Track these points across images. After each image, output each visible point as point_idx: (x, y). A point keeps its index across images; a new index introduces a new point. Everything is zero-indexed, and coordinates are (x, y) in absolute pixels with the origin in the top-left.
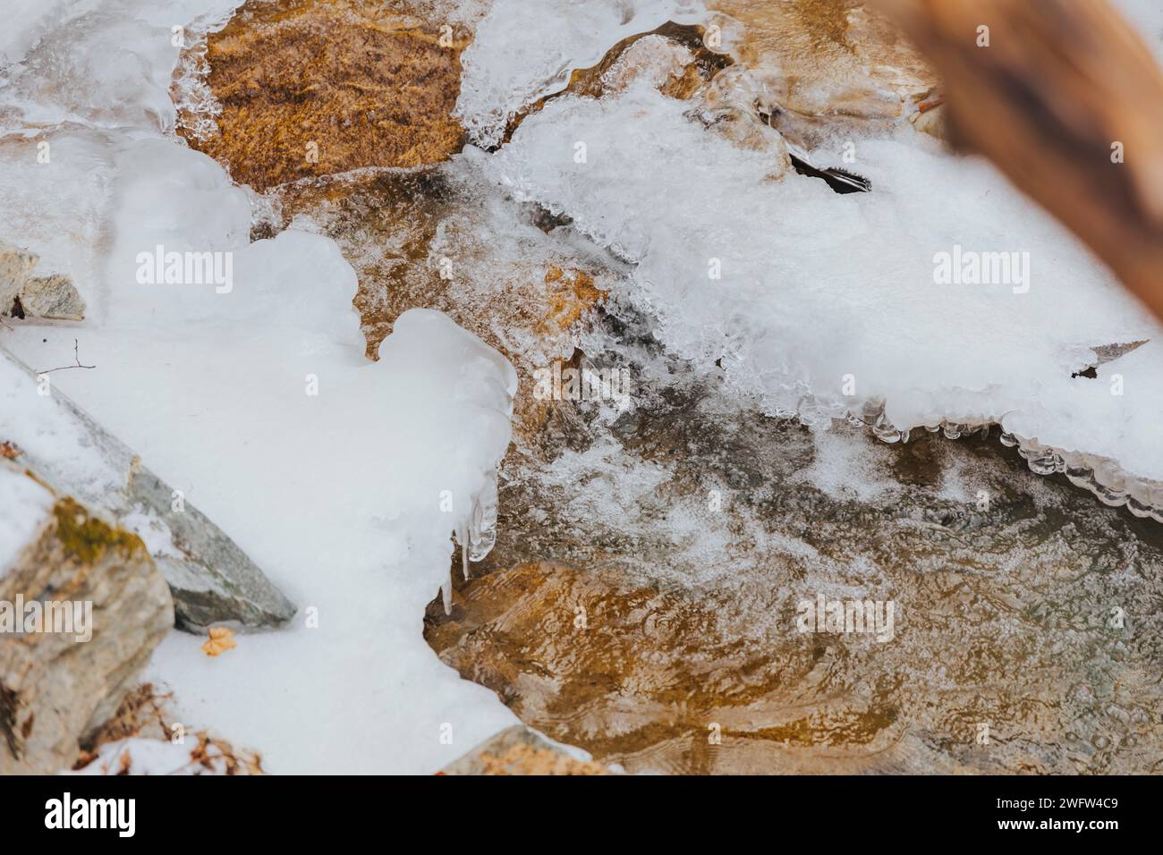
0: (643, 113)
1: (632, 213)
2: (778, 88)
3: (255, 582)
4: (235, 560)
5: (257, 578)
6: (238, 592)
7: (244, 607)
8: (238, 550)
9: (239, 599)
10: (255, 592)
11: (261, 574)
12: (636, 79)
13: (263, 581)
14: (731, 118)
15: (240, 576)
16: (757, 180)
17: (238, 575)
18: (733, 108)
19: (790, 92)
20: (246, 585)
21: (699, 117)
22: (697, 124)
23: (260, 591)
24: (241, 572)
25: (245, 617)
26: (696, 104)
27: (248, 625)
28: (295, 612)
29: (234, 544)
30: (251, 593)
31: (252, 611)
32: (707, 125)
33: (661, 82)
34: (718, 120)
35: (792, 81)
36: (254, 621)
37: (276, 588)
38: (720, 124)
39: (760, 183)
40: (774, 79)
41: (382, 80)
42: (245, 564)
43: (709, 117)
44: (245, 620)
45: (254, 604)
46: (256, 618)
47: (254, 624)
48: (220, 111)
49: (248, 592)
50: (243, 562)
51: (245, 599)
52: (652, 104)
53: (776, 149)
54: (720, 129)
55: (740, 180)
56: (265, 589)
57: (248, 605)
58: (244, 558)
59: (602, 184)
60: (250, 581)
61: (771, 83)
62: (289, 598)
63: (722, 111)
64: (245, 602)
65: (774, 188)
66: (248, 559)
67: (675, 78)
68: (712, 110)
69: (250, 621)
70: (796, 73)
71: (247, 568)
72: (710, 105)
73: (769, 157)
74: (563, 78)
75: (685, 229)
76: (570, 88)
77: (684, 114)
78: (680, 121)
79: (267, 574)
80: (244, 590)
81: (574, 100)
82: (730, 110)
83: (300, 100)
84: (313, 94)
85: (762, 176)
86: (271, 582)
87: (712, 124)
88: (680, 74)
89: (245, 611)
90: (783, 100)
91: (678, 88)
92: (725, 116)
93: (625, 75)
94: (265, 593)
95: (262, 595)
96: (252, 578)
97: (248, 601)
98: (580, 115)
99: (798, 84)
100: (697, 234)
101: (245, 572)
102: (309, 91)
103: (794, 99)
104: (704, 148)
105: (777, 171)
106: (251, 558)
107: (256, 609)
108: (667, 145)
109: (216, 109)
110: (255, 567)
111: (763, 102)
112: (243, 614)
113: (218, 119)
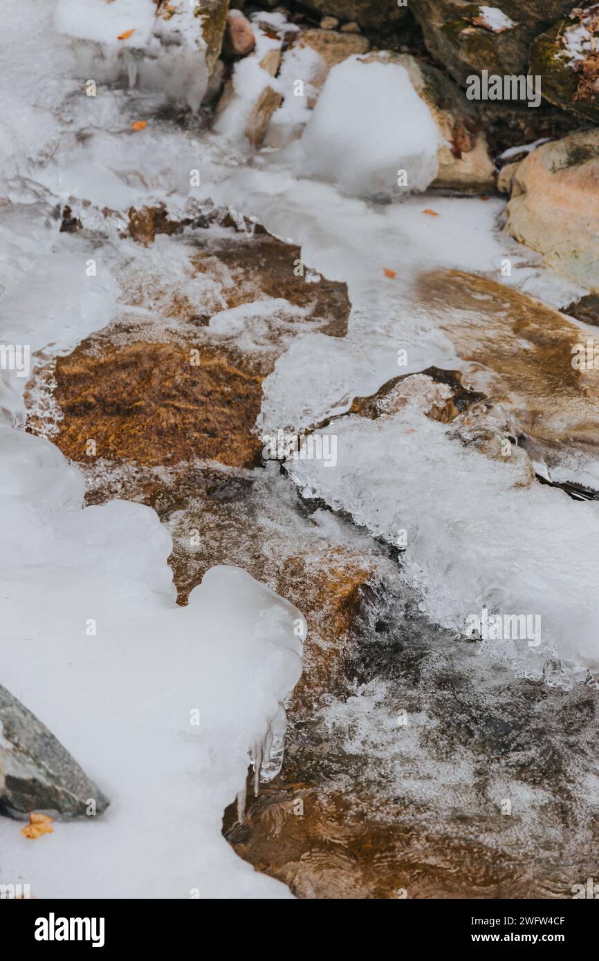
0: (413, 430)
1: (403, 507)
2: (523, 418)
3: (74, 775)
4: (58, 755)
5: (75, 772)
6: (58, 782)
7: (62, 797)
8: (60, 746)
9: (59, 789)
10: (73, 785)
11: (80, 770)
12: (407, 406)
13: (81, 775)
14: (486, 438)
15: (61, 769)
16: (508, 486)
17: (59, 768)
18: (487, 431)
19: (534, 423)
20: (66, 777)
21: (460, 436)
22: (457, 441)
23: (78, 783)
24: (63, 765)
25: (63, 807)
26: (457, 427)
27: (65, 814)
28: (108, 805)
29: (57, 741)
30: (70, 785)
31: (70, 801)
32: (466, 444)
33: (427, 411)
34: (474, 439)
35: (535, 414)
36: (70, 811)
37: (92, 782)
38: (476, 442)
39: (510, 489)
40: (520, 411)
41: (196, 401)
42: (66, 759)
43: (468, 436)
44: (63, 810)
45: (72, 795)
46: (72, 808)
47: (70, 814)
48: (62, 418)
49: (67, 784)
50: (64, 757)
51: (64, 789)
52: (420, 424)
53: (524, 463)
54: (477, 446)
55: (494, 485)
56: (82, 782)
57: (66, 795)
58: (65, 753)
59: (377, 484)
60: (70, 774)
61: (517, 414)
62: (103, 792)
63: (478, 432)
64: (64, 792)
65: (522, 493)
66: (69, 755)
67: (437, 408)
68: (470, 431)
69: (67, 810)
70: (539, 407)
71: (67, 763)
72: (467, 428)
73: (518, 468)
74: (345, 403)
75: (448, 521)
76: (352, 411)
77: (447, 433)
78: (442, 438)
79: (85, 770)
80: (64, 782)
81: (355, 419)
82: (483, 432)
83: (129, 413)
84: (139, 409)
85: (512, 483)
86: (89, 777)
87: (470, 442)
88: (442, 405)
89: (63, 801)
90: (528, 428)
91: (441, 414)
92: (480, 437)
93: (397, 403)
94: (82, 786)
95: (79, 788)
96: (72, 772)
97: (67, 791)
98: (360, 430)
99: (540, 416)
100: (458, 524)
101: (66, 766)
102: (137, 406)
103: (536, 428)
104: (463, 459)
105: (524, 480)
106: (72, 755)
107: (73, 798)
108: (433, 456)
109: (59, 416)
110: (75, 763)
111: (511, 428)
112: (61, 803)
113: (59, 424)
